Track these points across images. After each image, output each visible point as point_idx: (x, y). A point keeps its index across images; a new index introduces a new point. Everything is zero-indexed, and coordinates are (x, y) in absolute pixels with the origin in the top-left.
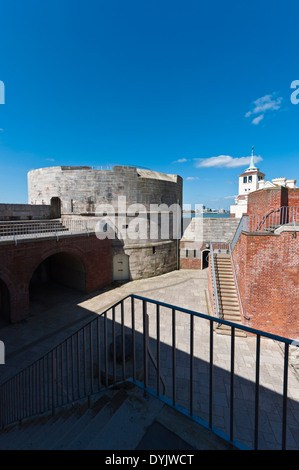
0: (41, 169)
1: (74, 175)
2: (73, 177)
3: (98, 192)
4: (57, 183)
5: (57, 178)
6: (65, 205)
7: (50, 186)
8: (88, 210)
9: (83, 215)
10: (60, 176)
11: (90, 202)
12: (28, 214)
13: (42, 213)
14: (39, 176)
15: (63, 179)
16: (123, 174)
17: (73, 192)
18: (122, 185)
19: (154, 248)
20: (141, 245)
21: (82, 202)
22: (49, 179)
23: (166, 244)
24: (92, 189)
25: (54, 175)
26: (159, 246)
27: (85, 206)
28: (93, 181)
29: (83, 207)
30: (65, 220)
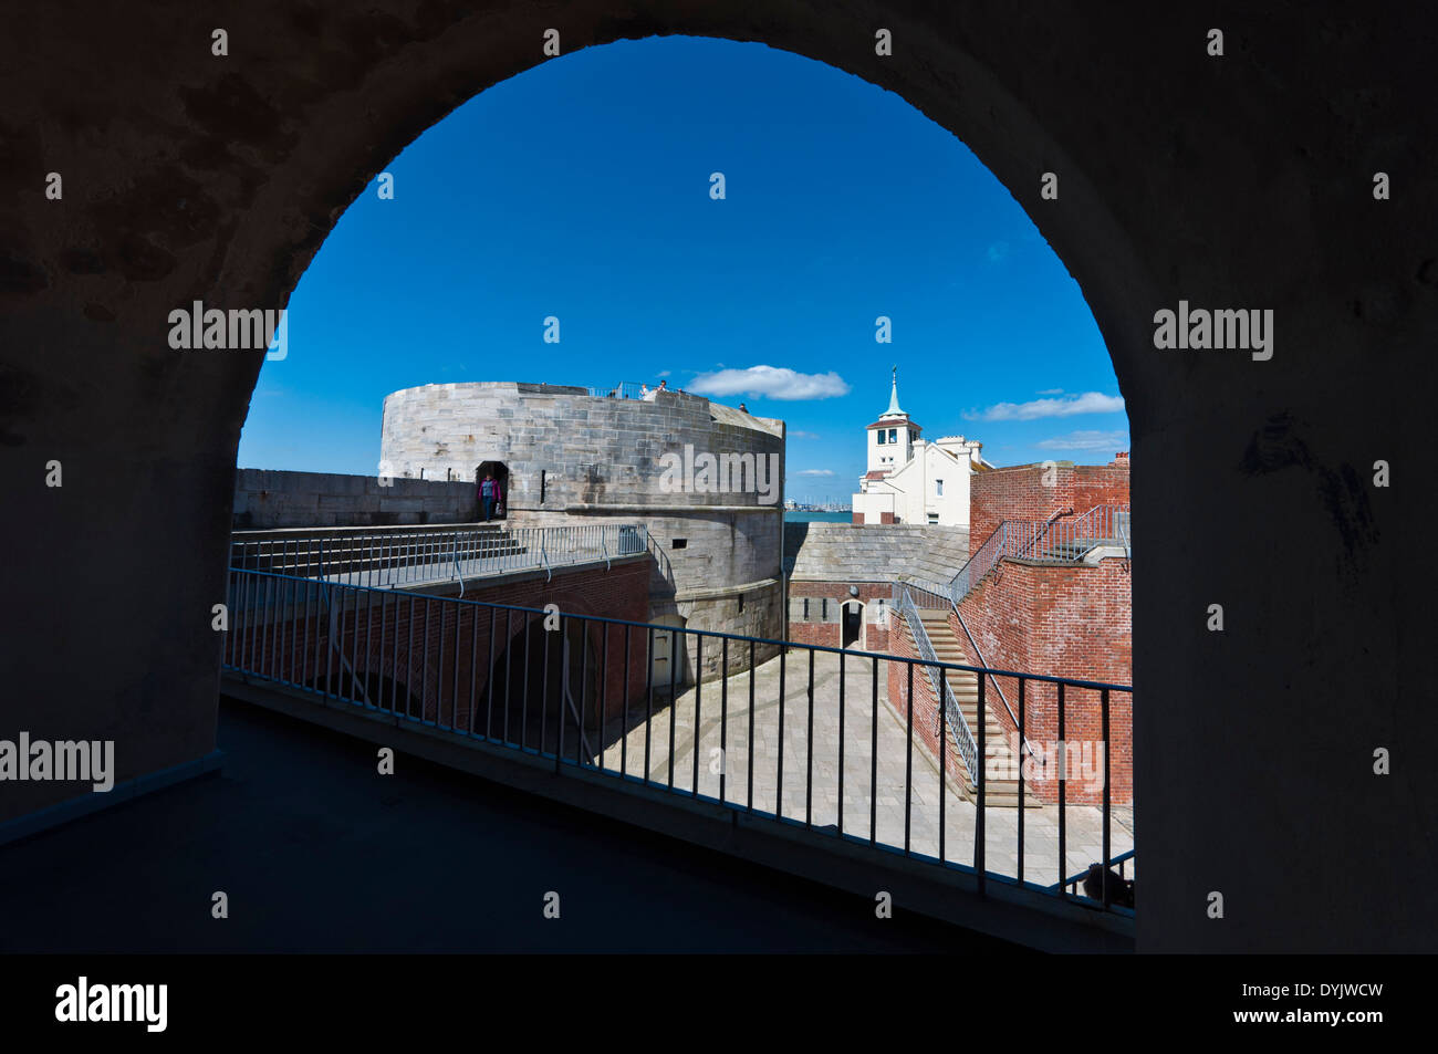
0: (450, 387)
1: (553, 408)
2: (550, 412)
3: (615, 454)
4: (502, 426)
5: (503, 413)
6: (522, 484)
7: (479, 432)
8: (588, 499)
9: (573, 512)
10: (512, 407)
11: (595, 479)
12: (418, 506)
13: (454, 505)
14: (443, 404)
15: (521, 415)
16: (679, 412)
17: (550, 450)
18: (676, 439)
19: (741, 597)
20: (713, 591)
21: (574, 477)
22: (477, 413)
23: (764, 589)
24: (601, 444)
25: (494, 404)
26: (751, 592)
27: (580, 488)
28: (604, 427)
29: (576, 493)
30: (517, 523)
